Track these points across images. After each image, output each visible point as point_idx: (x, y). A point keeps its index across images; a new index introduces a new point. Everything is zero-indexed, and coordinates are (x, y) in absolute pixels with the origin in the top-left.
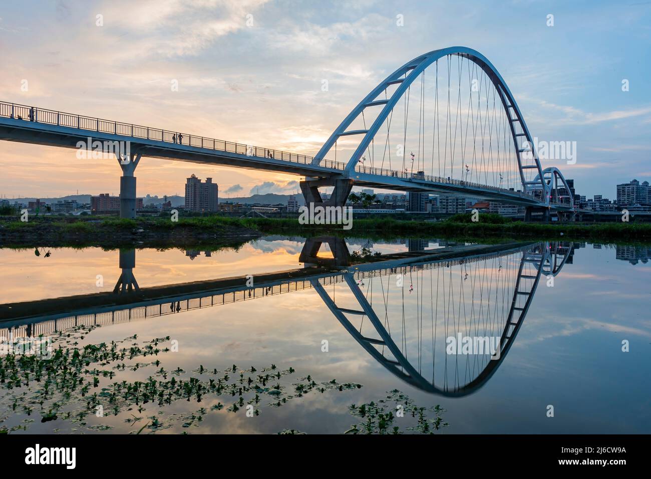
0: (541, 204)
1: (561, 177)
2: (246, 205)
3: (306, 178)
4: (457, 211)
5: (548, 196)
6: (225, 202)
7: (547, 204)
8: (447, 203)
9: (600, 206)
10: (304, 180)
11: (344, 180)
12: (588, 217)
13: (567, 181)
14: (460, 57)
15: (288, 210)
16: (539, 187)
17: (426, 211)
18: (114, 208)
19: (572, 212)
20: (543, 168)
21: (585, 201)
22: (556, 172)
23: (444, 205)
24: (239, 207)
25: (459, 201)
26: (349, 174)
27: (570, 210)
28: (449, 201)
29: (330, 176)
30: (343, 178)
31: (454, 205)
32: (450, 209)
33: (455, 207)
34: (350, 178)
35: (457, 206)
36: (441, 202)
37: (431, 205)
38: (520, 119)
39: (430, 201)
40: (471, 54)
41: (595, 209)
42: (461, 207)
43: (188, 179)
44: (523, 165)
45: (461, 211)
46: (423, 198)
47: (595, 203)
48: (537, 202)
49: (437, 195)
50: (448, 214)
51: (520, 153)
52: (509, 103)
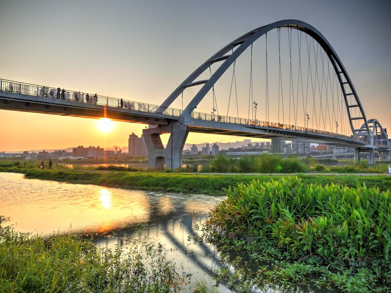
0: (367, 146)
1: (380, 126)
4: (304, 152)
5: (372, 140)
7: (371, 146)
8: (297, 147)
14: (290, 29)
16: (365, 133)
17: (283, 152)
22: (376, 122)
23: (295, 148)
25: (306, 145)
26: (184, 119)
28: (299, 145)
31: (302, 148)
32: (300, 151)
35: (304, 148)
36: (293, 146)
37: (287, 148)
39: (286, 146)
42: (307, 149)
43: (130, 136)
44: (352, 117)
45: (307, 152)
46: (281, 144)
48: (364, 145)
49: (291, 142)
50: (298, 155)
51: (350, 109)
52: (340, 70)
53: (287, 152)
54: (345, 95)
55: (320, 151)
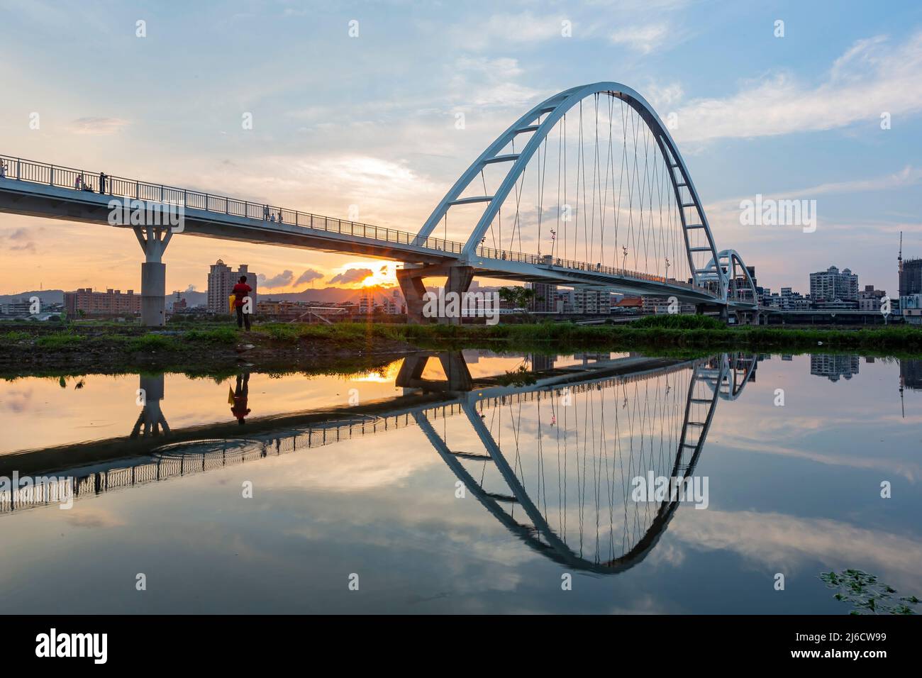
0: (717, 301)
1: (740, 263)
2: (298, 304)
3: (405, 265)
4: (599, 311)
5: (726, 290)
6: (267, 300)
7: (724, 300)
8: (585, 299)
9: (790, 302)
10: (401, 268)
11: (460, 267)
12: (775, 318)
13: (748, 268)
14: (611, 97)
15: (360, 311)
16: (714, 277)
17: (556, 311)
18: (100, 310)
19: (755, 311)
20: (719, 250)
21: (769, 296)
22: (734, 257)
23: (581, 303)
24: (289, 306)
25: (602, 296)
26: (468, 258)
27: (754, 308)
28: (588, 297)
29: (439, 262)
30: (460, 265)
31: (594, 302)
32: (589, 308)
33: (595, 304)
34: (470, 265)
35: (598, 303)
36: (577, 298)
37: (562, 302)
38: (688, 183)
39: (561, 297)
40: (625, 92)
41: (782, 307)
42: (604, 304)
43: (213, 267)
44: (692, 246)
45: (603, 311)
46: (551, 293)
47: (783, 299)
48: (712, 298)
49: (573, 289)
50: (586, 316)
51: (689, 231)
52: (674, 162)
53: (565, 311)
54: (681, 207)
55: (628, 309)
